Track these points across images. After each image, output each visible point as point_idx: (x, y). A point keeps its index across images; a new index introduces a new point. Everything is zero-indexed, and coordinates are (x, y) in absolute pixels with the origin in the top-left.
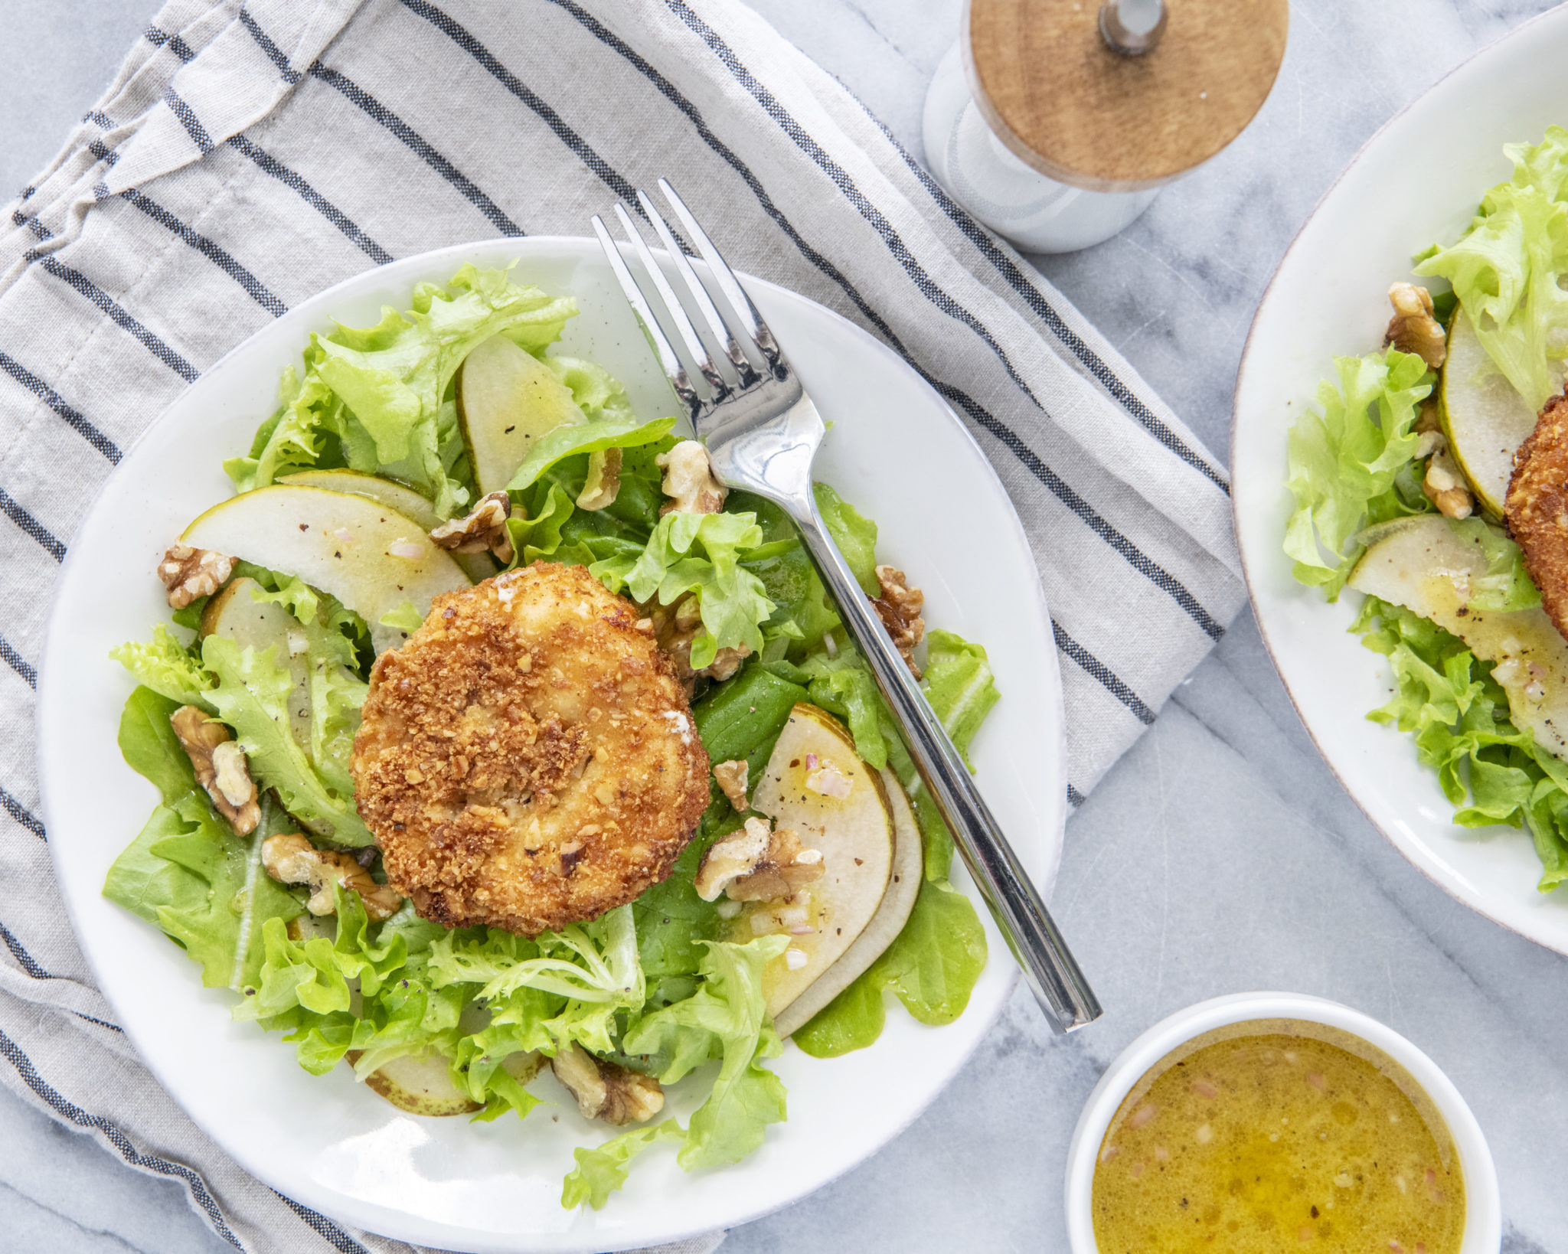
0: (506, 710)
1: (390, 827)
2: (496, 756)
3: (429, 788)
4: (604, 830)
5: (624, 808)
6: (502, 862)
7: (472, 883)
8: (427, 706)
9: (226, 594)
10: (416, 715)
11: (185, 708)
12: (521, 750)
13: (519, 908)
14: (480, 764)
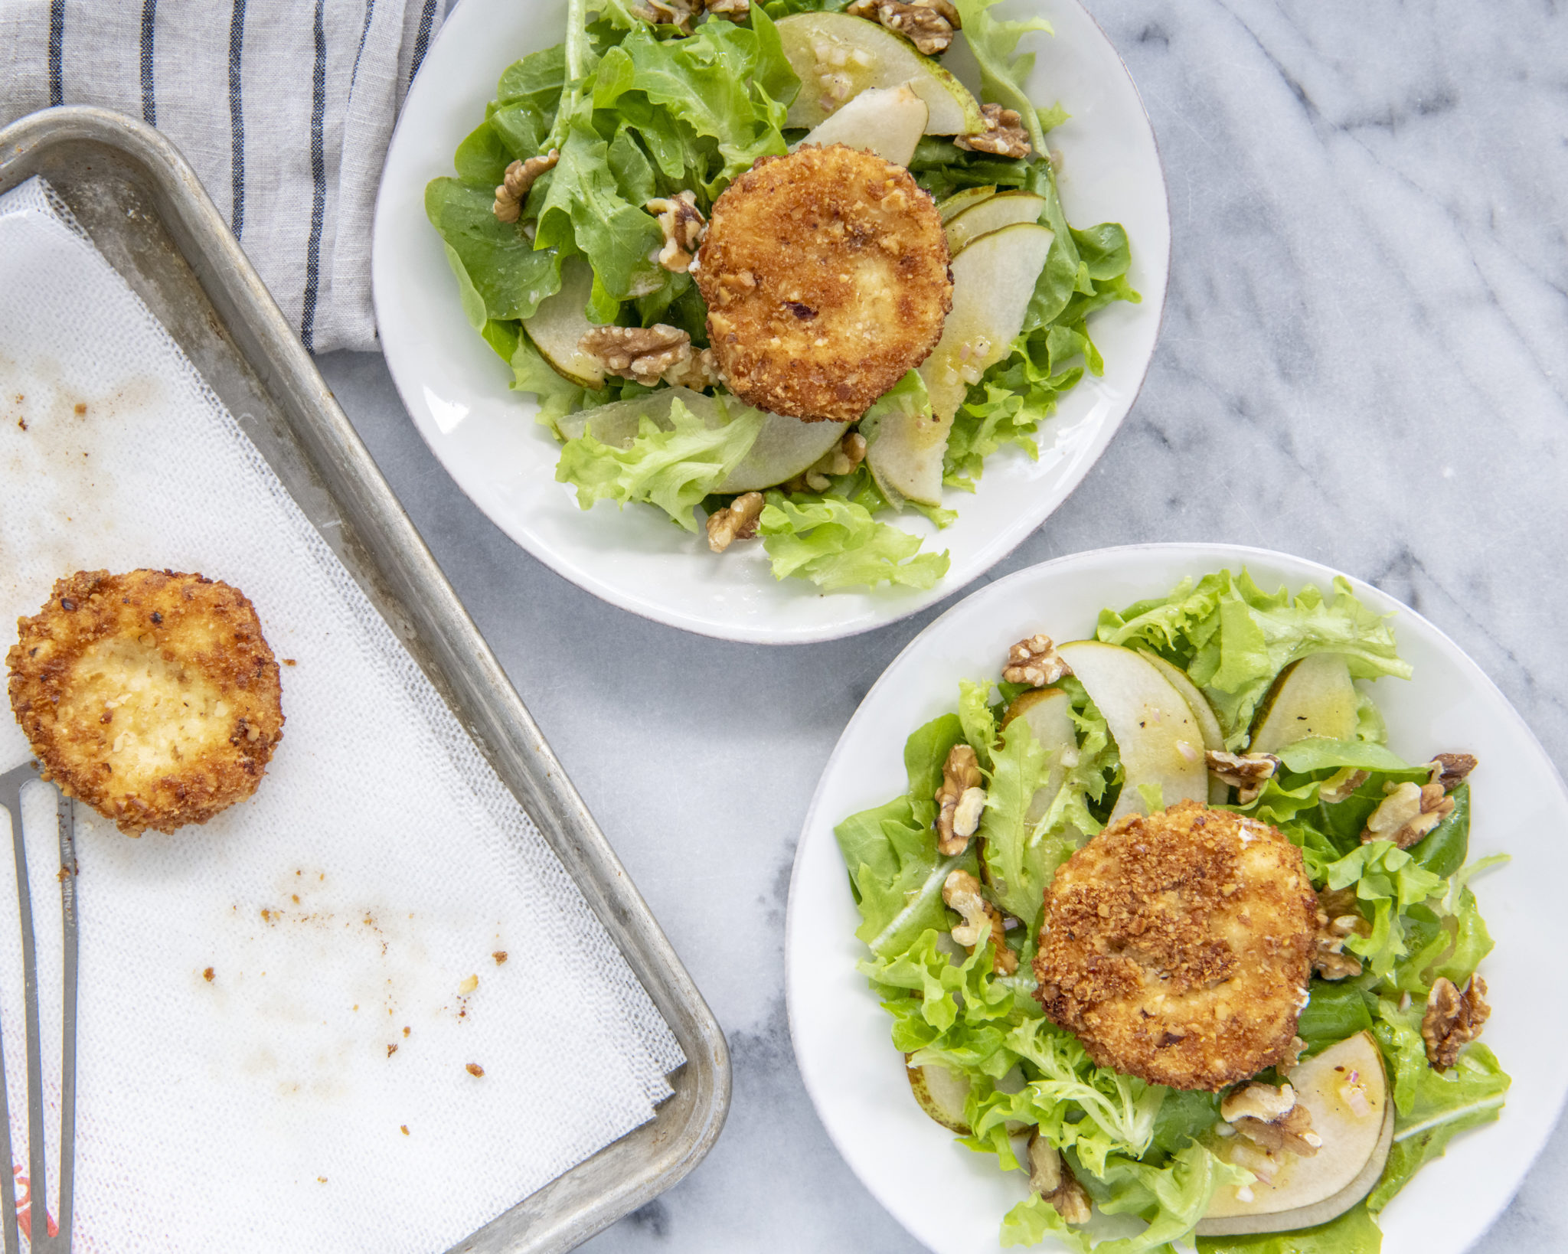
0: (1195, 910)
1: (1065, 932)
2: (1167, 936)
3: (1107, 925)
4: (1205, 1035)
5: (1228, 1030)
6: (1121, 1006)
7: (1092, 1006)
8: (1145, 871)
9: (1045, 693)
10: (1133, 871)
11: (969, 747)
12: (1186, 943)
13: (1113, 1046)
14: (1152, 934)
